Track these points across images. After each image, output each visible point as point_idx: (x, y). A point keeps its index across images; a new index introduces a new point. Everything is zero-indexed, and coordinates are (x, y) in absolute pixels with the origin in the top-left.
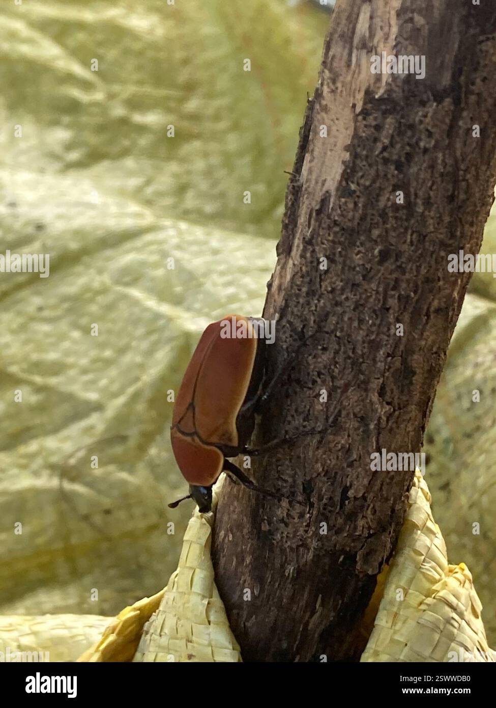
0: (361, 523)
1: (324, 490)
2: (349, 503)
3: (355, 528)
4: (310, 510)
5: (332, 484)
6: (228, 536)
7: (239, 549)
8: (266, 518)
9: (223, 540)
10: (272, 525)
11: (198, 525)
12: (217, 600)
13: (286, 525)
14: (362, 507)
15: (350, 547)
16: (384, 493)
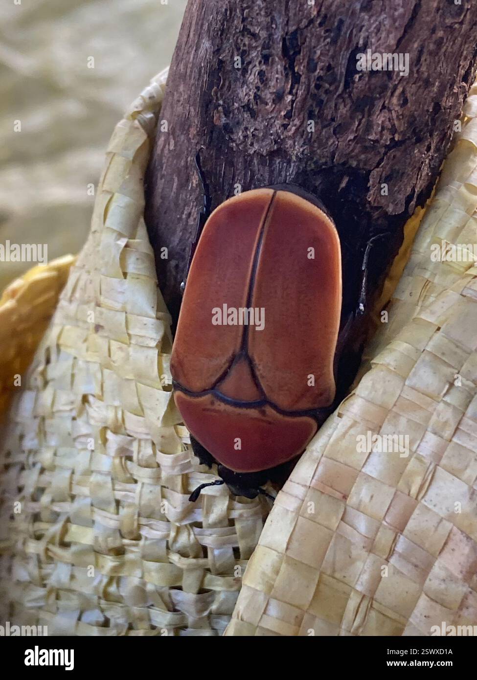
0: (380, 119)
1: (319, 52)
2: (360, 78)
3: (369, 127)
4: (292, 88)
5: (334, 42)
6: (169, 144)
7: (183, 163)
8: (221, 102)
9: (162, 150)
10: (231, 115)
11: (127, 130)
12: (141, 241)
13: (254, 115)
14: (384, 88)
15: (359, 161)
16: (424, 69)
